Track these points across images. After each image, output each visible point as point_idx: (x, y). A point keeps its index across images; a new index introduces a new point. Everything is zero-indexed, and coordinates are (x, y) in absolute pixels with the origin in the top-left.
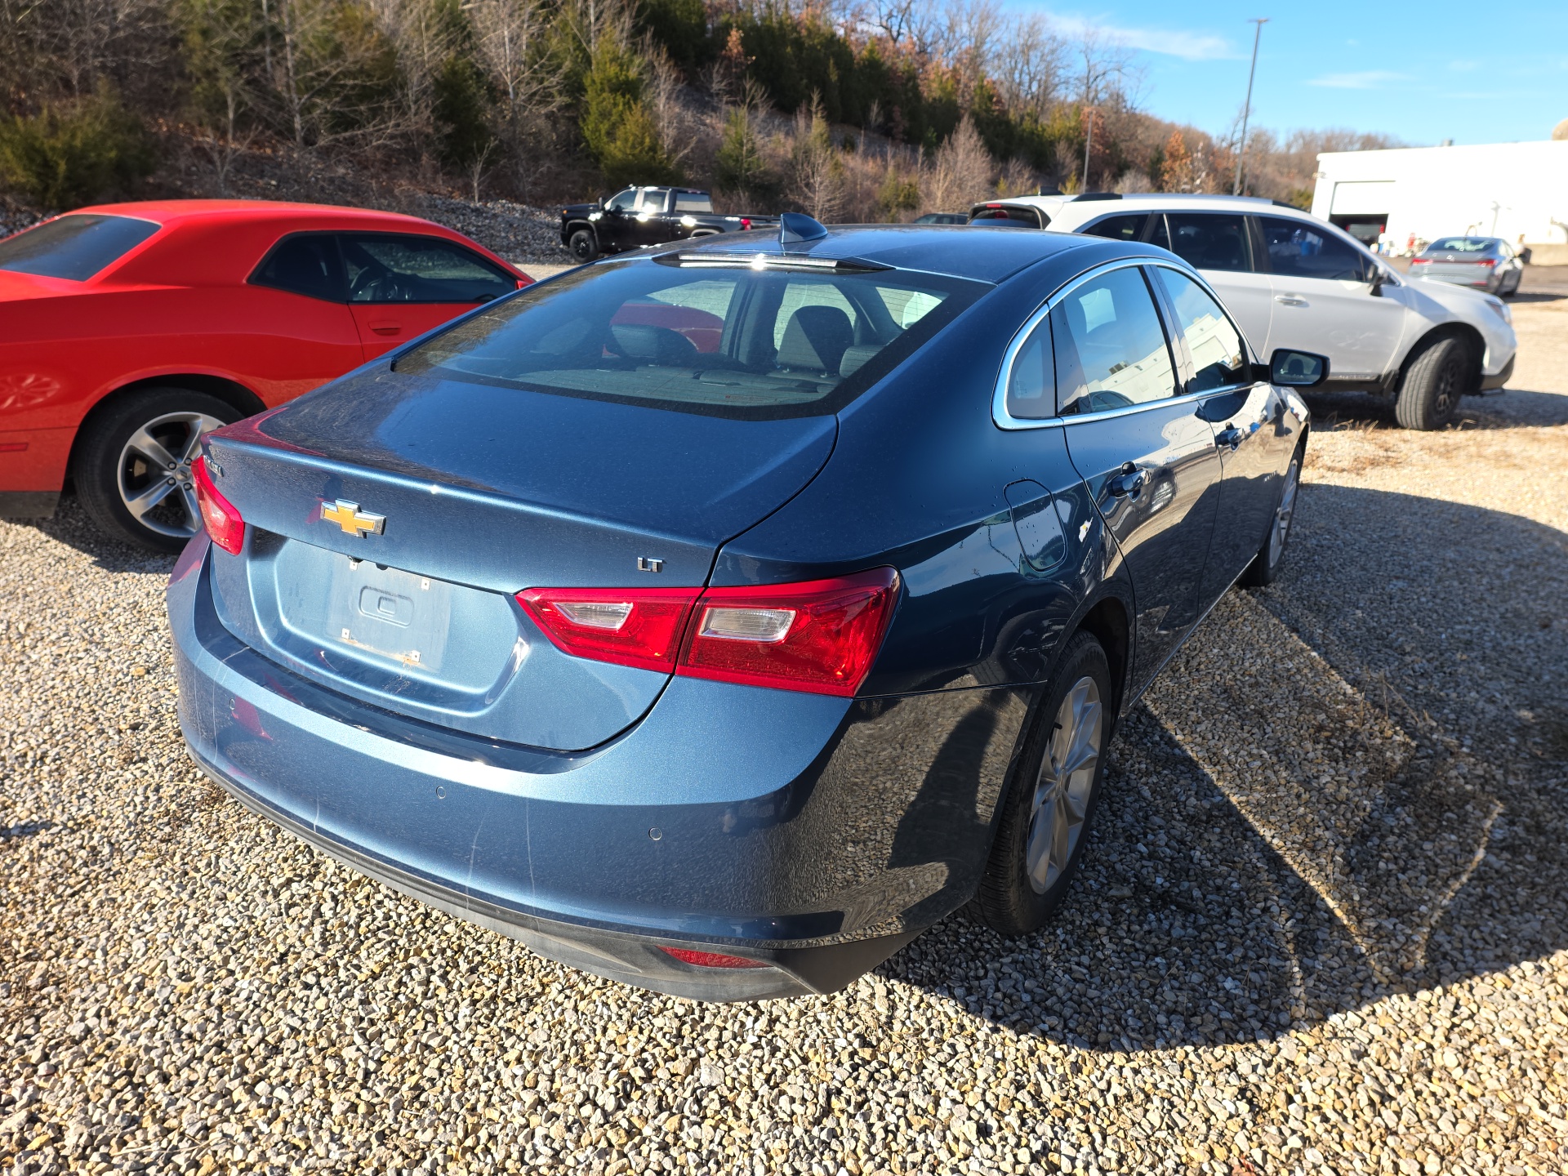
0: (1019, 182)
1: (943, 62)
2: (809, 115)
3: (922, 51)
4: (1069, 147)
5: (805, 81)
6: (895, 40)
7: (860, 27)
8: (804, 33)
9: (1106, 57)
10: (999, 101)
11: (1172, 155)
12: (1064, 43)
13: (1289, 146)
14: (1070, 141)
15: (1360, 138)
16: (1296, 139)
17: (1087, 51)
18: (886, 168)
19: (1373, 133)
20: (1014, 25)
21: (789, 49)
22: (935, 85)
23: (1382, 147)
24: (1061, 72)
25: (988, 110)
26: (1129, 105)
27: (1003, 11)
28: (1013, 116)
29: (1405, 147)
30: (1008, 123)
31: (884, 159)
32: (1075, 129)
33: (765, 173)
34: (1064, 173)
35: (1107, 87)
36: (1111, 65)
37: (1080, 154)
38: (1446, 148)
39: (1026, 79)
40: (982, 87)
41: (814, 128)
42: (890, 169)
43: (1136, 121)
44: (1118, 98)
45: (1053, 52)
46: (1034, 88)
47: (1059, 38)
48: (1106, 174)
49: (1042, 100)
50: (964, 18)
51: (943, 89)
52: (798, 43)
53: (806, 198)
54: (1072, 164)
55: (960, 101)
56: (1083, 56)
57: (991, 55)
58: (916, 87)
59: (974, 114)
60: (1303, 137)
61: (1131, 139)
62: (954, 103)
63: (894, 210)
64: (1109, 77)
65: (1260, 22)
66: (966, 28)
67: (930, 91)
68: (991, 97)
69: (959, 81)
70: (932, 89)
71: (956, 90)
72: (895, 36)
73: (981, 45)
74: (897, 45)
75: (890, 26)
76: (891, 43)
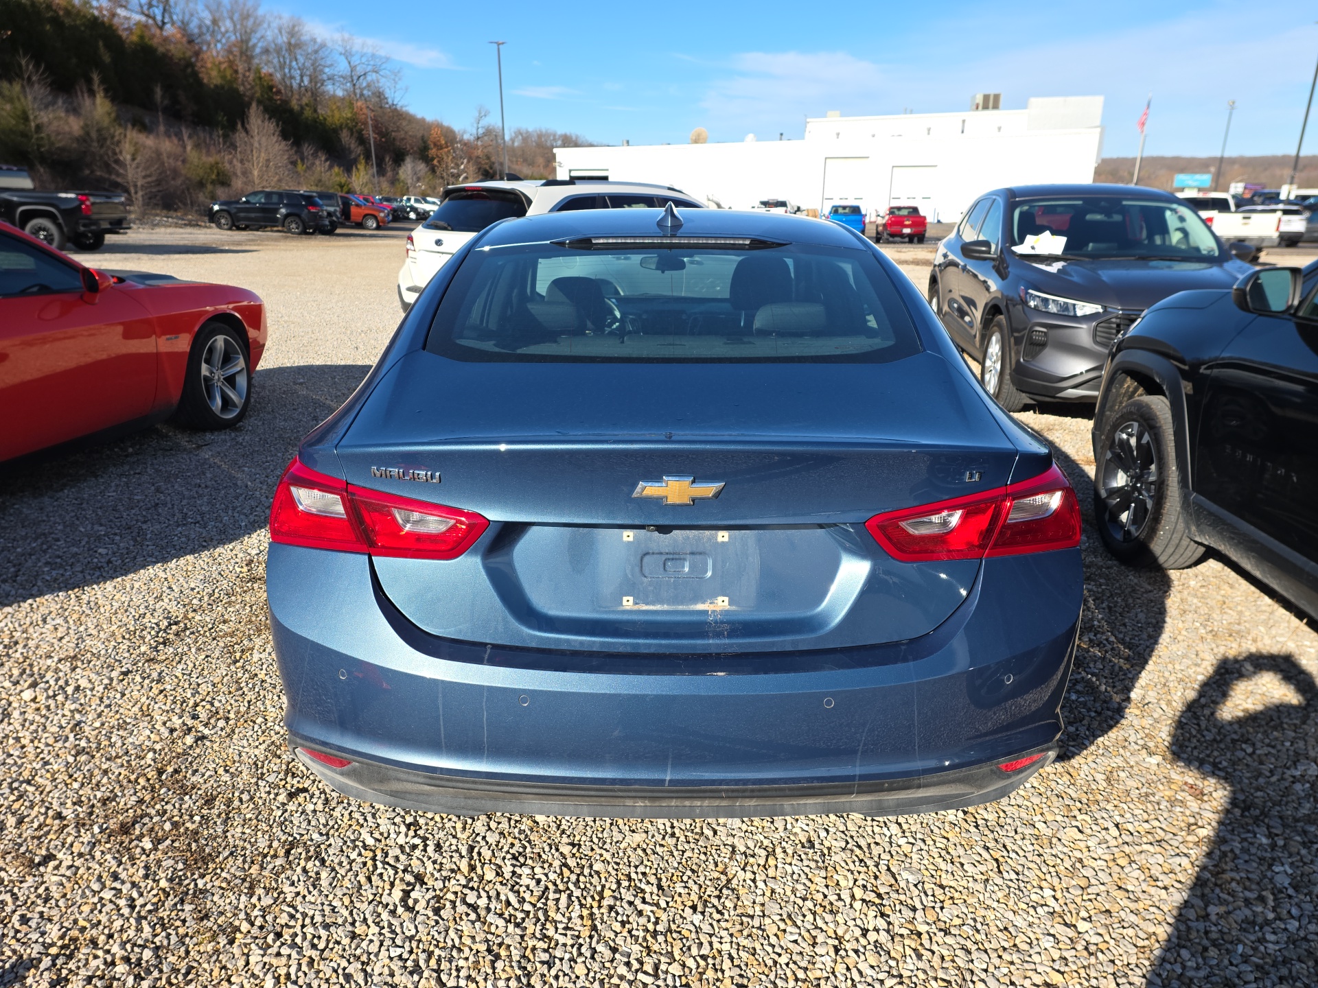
0: (317, 162)
1: (215, 52)
2: (92, 93)
3: (191, 42)
4: (352, 135)
5: (74, 61)
6: (161, 28)
7: (121, 12)
8: (61, 13)
9: (364, 60)
10: (279, 92)
11: (435, 145)
12: (323, 46)
13: (513, 140)
14: (351, 130)
15: (561, 136)
16: (516, 136)
17: (347, 54)
18: (184, 147)
19: (568, 134)
20: (275, 25)
21: (48, 27)
22: (214, 73)
23: (576, 145)
24: (327, 70)
25: (270, 99)
26: (390, 101)
27: (261, 12)
28: (294, 104)
29: (591, 145)
30: (291, 111)
31: (181, 139)
32: (353, 120)
33: (62, 149)
34: (353, 156)
35: (368, 86)
36: (370, 68)
37: (362, 140)
38: (626, 148)
39: (297, 74)
40: (260, 78)
41: (100, 108)
42: (189, 148)
43: (399, 116)
44: (380, 95)
45: (316, 52)
46: (306, 81)
47: (319, 40)
48: (387, 159)
49: (315, 94)
50: (225, 14)
51: (224, 77)
52: (56, 21)
53: (118, 174)
54: (356, 149)
55: (241, 88)
56: (343, 58)
57: (258, 50)
58: (195, 74)
59: (259, 102)
60: (521, 134)
61: (398, 131)
62: (237, 91)
63: (210, 187)
64: (369, 78)
65: (499, 44)
66: (228, 24)
67: (210, 78)
68: (271, 88)
69: (236, 72)
70: (212, 77)
71: (236, 79)
72: (160, 23)
73: (248, 41)
74: (165, 33)
75: (152, 14)
76: (158, 31)
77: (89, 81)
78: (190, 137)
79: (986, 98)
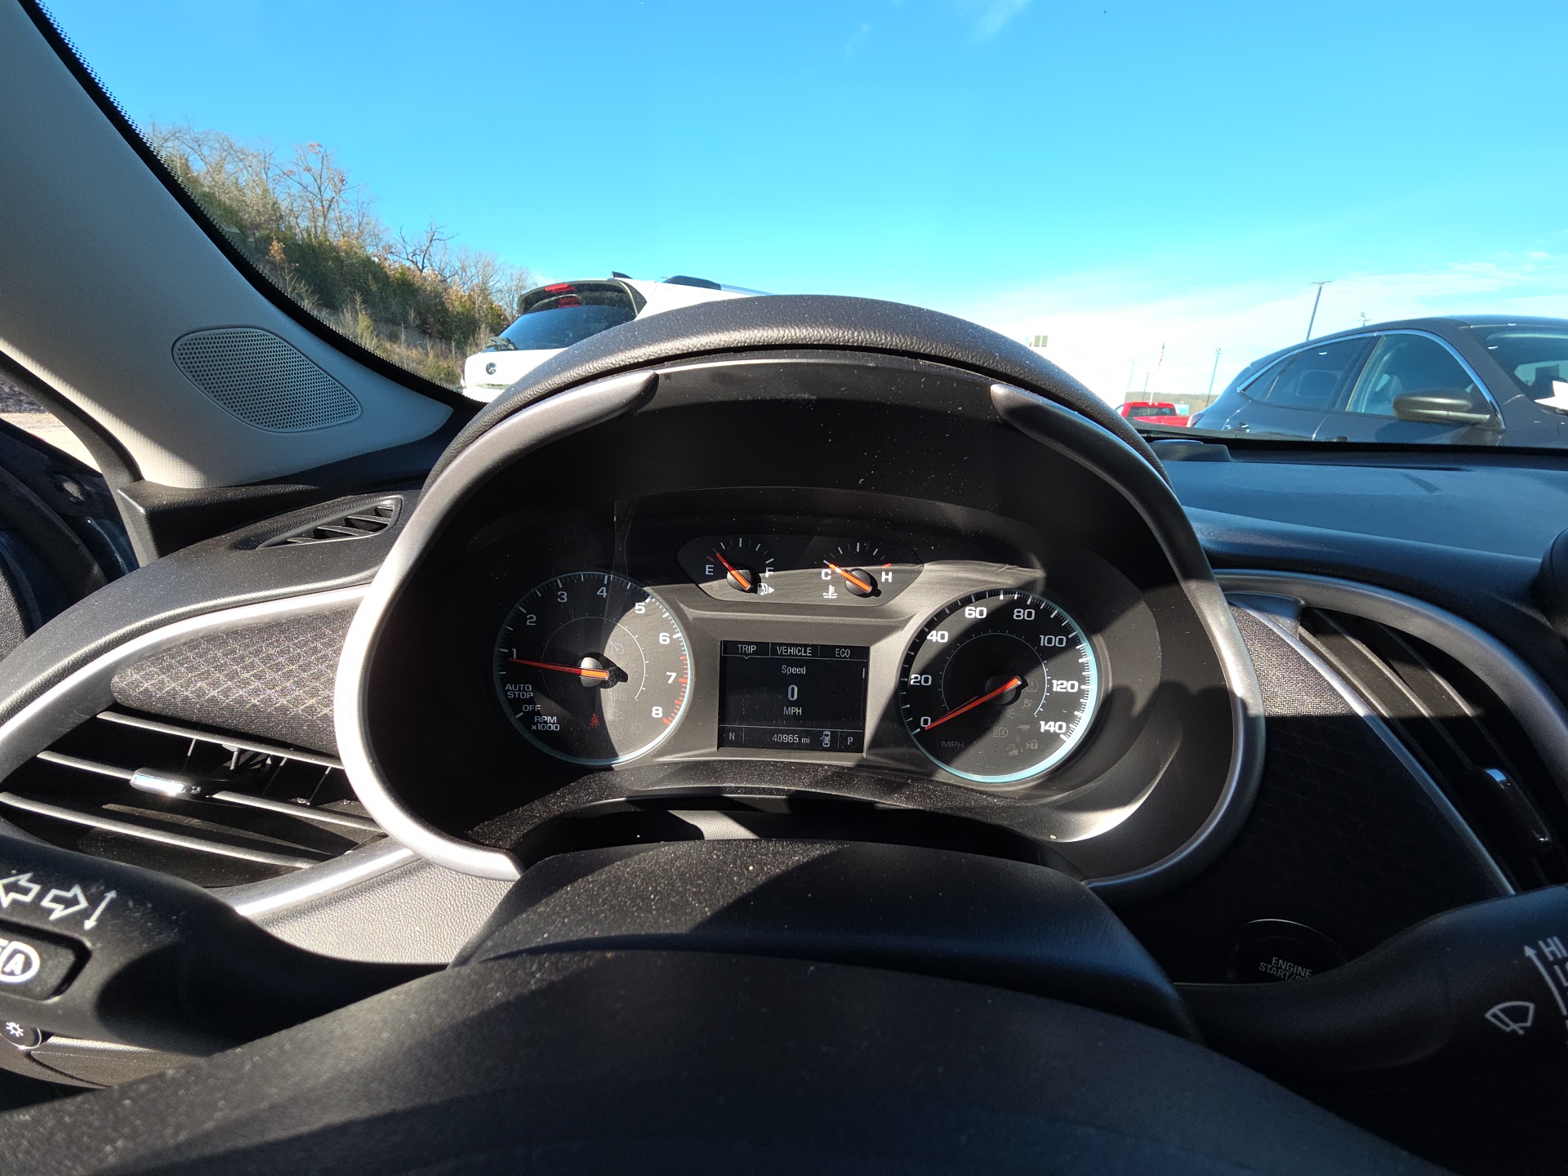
1: (460, 290)
2: (355, 311)
3: (443, 281)
5: (347, 287)
6: (421, 271)
7: (391, 258)
18: (427, 355)
21: (329, 263)
22: (457, 304)
27: (498, 262)
31: (424, 348)
40: (492, 308)
41: (360, 321)
42: (431, 356)
50: (472, 264)
51: (464, 307)
52: (338, 260)
55: (477, 316)
58: (442, 303)
62: (473, 316)
66: (473, 270)
67: (454, 307)
68: (499, 316)
69: (474, 303)
70: (455, 307)
71: (473, 308)
72: (421, 268)
73: (487, 283)
74: (423, 274)
75: (415, 260)
76: (419, 272)
77: (353, 301)
78: (432, 347)
79: (1037, 338)
